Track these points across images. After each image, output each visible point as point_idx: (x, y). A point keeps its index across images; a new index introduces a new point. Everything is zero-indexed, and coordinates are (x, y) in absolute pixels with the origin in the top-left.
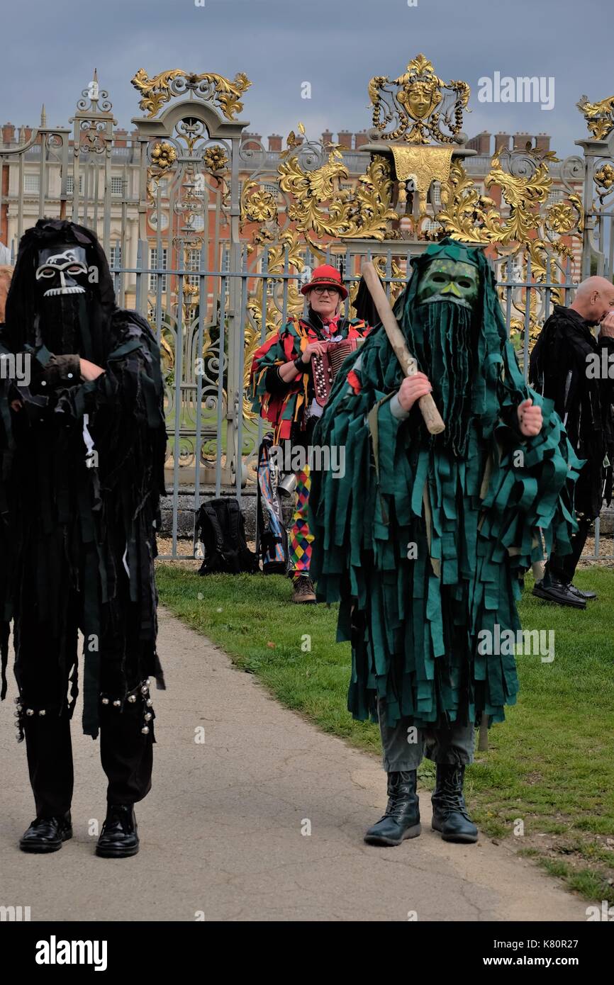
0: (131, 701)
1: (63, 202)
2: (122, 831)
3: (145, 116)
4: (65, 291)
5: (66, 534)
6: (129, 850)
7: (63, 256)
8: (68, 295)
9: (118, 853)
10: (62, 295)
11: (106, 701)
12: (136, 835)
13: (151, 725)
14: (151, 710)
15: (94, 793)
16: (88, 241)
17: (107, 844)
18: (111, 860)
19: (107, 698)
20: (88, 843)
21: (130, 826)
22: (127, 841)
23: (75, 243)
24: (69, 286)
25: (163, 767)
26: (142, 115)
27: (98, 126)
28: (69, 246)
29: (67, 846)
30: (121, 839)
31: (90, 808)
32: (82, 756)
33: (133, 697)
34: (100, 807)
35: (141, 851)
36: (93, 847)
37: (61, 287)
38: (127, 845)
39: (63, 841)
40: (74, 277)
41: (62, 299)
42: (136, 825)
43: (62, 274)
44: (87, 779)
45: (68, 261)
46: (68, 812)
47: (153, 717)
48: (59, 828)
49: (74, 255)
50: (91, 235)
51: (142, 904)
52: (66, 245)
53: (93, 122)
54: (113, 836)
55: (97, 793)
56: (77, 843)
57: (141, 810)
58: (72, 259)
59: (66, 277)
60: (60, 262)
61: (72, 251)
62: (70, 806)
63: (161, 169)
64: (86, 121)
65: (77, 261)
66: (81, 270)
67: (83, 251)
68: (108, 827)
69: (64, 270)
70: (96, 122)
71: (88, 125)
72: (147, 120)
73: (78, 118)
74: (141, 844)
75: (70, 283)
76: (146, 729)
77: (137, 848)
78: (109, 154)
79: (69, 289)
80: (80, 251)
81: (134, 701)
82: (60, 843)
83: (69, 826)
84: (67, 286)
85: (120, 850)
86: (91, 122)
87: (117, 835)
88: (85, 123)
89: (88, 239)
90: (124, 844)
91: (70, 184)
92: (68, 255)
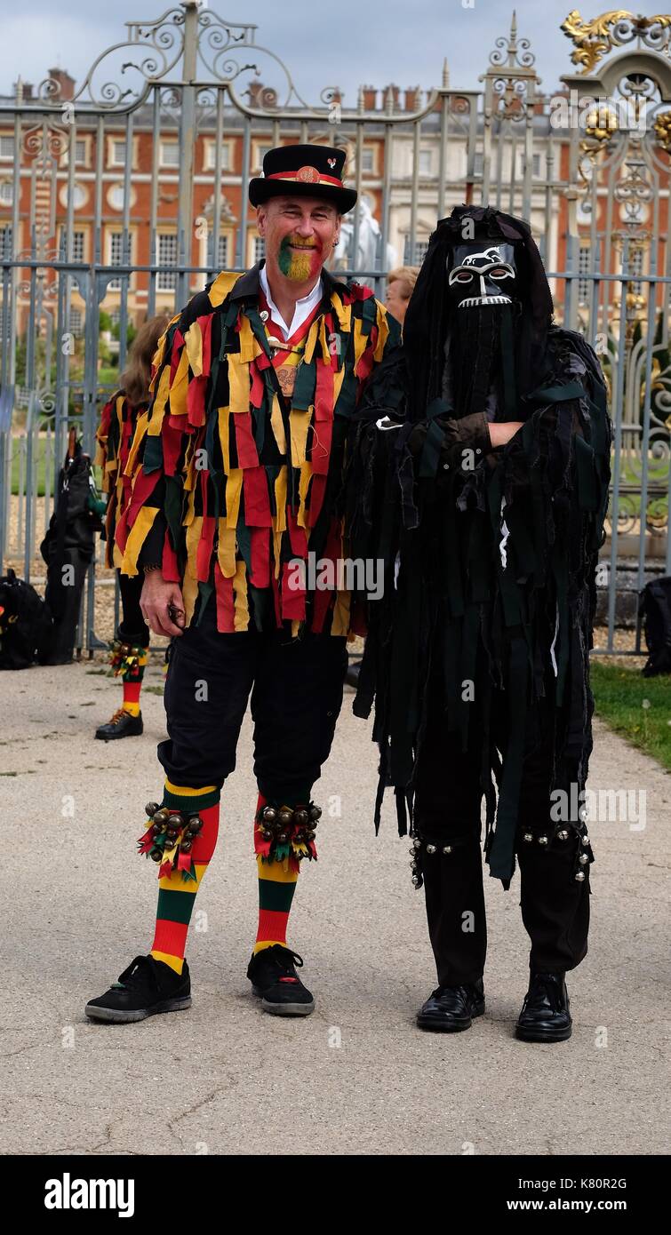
0: (561, 837)
1: (470, 185)
2: (550, 1008)
3: (577, 73)
4: (485, 301)
5: (482, 616)
6: (559, 1032)
7: (484, 255)
8: (489, 306)
9: (545, 1036)
10: (481, 306)
11: (529, 837)
12: (568, 1014)
13: (586, 870)
14: (588, 850)
15: (511, 957)
16: (518, 236)
17: (530, 1024)
18: (535, 1045)
19: (529, 833)
20: (504, 1021)
21: (560, 1002)
22: (556, 1021)
23: (500, 239)
24: (492, 295)
25: (600, 926)
26: (573, 71)
27: (516, 86)
28: (493, 242)
29: (478, 1027)
30: (548, 1019)
31: (507, 976)
32: (495, 908)
33: (565, 833)
34: (520, 976)
35: (574, 1035)
36: (512, 1027)
37: (480, 295)
38: (557, 1026)
39: (473, 1017)
40: (497, 282)
41: (480, 312)
42: (568, 1001)
43: (482, 278)
44: (501, 938)
45: (490, 262)
46: (480, 980)
47: (591, 859)
48: (469, 999)
49: (500, 253)
50: (523, 228)
51: (577, 1104)
52: (488, 242)
53: (510, 80)
54: (539, 1013)
55: (515, 956)
56: (491, 1021)
57: (574, 981)
58: (496, 260)
59: (487, 282)
60: (480, 262)
61: (496, 249)
62: (482, 973)
63: (596, 141)
64: (500, 79)
65: (502, 262)
66: (508, 274)
67: (511, 249)
68: (532, 1000)
69: (486, 274)
70: (514, 81)
71: (504, 84)
72: (581, 77)
73: (490, 75)
74: (574, 1026)
75: (492, 291)
76: (581, 874)
77: (569, 1030)
78: (531, 123)
79: (491, 298)
80: (506, 250)
81: (566, 837)
82: (469, 1020)
83: (481, 997)
84: (488, 295)
85: (547, 1032)
86: (507, 81)
87: (543, 1012)
88: (500, 82)
89: (517, 233)
90: (551, 1024)
91: (478, 162)
92: (490, 254)
